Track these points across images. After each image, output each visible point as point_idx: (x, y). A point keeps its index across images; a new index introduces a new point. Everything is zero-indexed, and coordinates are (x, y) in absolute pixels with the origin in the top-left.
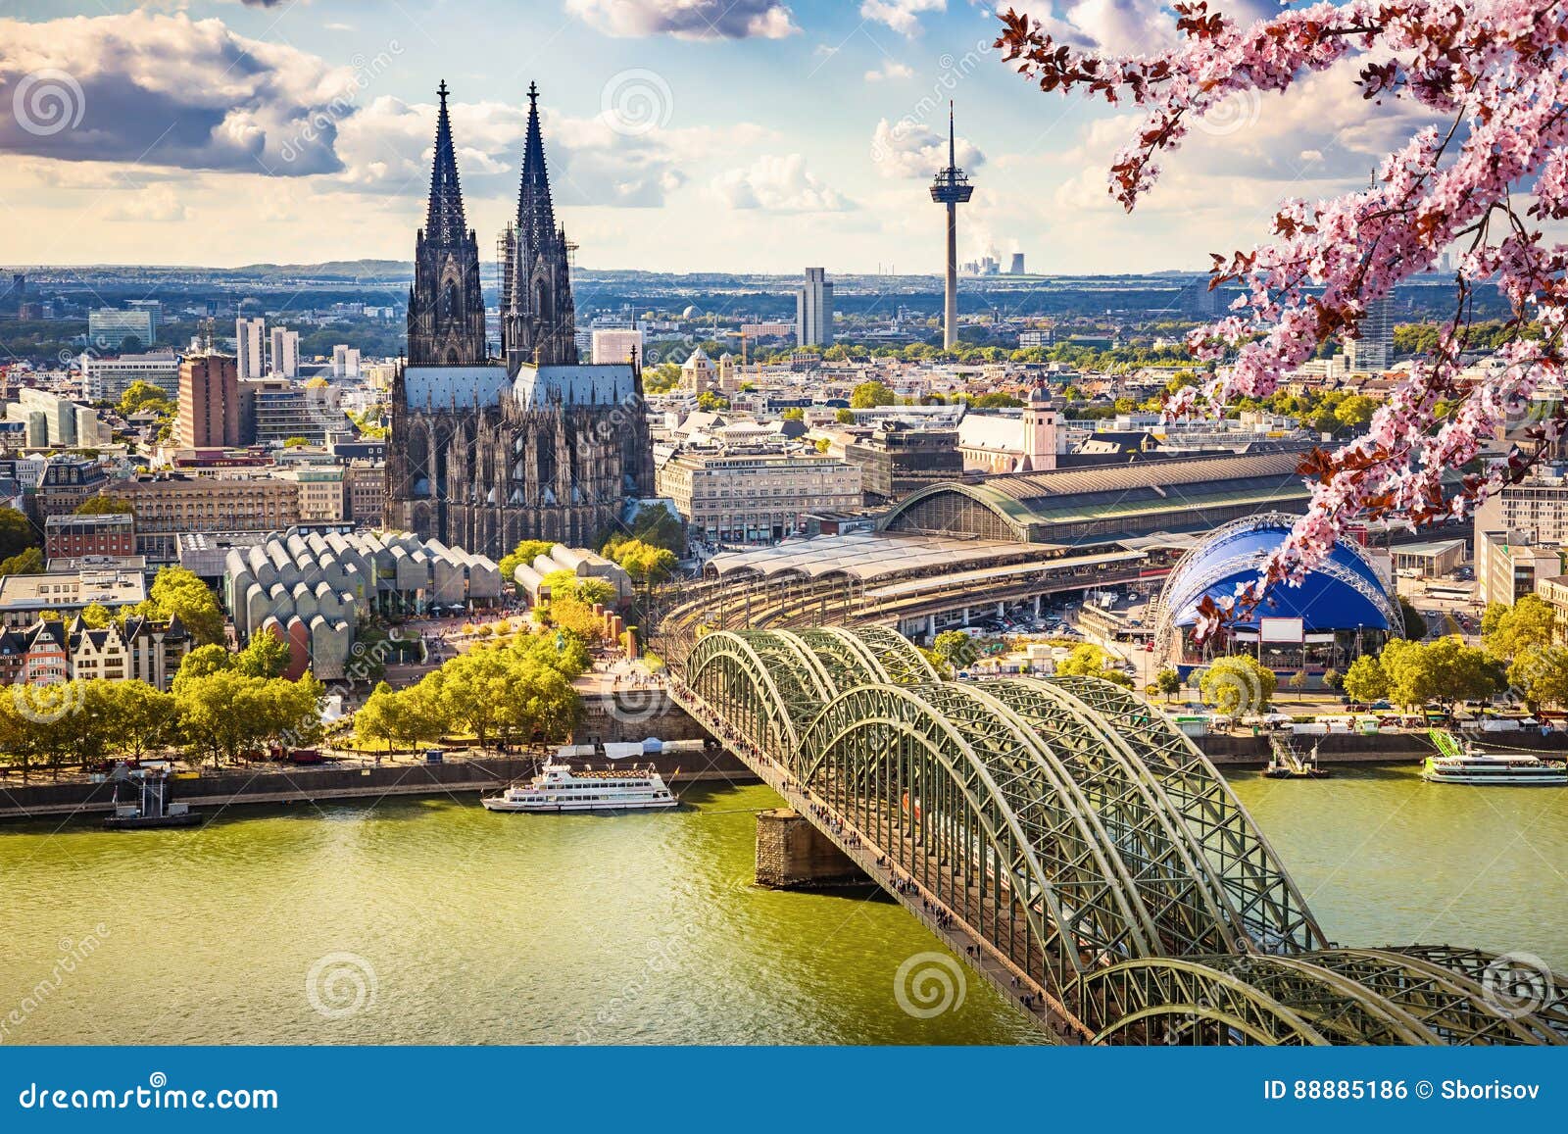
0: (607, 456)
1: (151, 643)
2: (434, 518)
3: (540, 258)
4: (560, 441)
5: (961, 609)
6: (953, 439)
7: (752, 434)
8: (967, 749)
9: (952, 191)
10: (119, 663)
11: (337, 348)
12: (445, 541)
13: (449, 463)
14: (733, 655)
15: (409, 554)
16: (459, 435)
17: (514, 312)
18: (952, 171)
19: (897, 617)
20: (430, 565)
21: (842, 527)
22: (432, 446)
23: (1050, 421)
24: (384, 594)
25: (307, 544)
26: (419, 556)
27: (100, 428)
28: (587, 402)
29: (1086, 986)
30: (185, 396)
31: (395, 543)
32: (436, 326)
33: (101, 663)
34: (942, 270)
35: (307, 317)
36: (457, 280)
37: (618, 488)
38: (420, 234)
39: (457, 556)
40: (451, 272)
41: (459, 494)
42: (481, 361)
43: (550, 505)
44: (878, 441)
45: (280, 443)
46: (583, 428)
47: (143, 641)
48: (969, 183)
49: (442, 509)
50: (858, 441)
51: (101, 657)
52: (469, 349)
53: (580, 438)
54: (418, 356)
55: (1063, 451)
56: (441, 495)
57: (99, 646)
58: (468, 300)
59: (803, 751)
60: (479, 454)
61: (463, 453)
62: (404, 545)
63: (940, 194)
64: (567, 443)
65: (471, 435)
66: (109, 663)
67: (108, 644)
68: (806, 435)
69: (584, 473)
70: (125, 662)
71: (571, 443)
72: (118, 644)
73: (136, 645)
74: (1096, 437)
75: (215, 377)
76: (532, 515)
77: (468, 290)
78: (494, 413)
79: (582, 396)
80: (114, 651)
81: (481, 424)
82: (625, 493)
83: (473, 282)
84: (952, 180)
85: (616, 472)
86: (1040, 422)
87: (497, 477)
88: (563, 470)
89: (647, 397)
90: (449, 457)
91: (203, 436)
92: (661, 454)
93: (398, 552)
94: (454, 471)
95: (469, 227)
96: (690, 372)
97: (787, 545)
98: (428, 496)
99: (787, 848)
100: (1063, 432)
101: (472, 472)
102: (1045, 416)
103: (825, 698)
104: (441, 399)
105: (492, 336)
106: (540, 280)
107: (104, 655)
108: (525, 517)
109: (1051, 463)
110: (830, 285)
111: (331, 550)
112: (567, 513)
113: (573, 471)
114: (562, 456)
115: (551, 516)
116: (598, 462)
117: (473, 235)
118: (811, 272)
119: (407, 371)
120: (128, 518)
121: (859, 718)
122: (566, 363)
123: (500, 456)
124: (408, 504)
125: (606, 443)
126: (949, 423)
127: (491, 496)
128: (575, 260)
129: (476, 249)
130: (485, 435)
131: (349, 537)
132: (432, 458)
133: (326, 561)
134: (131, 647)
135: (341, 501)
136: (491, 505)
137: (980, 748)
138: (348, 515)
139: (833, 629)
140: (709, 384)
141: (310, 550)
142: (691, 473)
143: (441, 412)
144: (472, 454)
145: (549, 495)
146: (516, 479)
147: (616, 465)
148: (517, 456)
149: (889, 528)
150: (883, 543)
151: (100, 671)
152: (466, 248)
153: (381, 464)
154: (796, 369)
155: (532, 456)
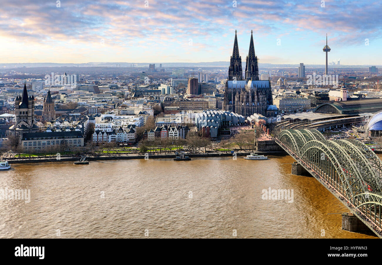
0: (264, 97)
1: (182, 130)
2: (232, 108)
3: (252, 61)
4: (255, 94)
5: (329, 126)
6: (328, 95)
7: (291, 93)
8: (331, 153)
9: (327, 50)
10: (177, 133)
12: (234, 112)
13: (235, 98)
14: (287, 134)
15: (228, 115)
16: (237, 93)
17: (248, 71)
18: (327, 46)
19: (318, 128)
20: (232, 116)
21: (307, 111)
22: (232, 95)
23: (345, 92)
24: (223, 122)
25: (210, 112)
26: (230, 115)
27: (174, 91)
28: (265, 87)
29: (354, 198)
30: (189, 85)
31: (225, 112)
32: (234, 73)
33: (174, 133)
34: (325, 64)
36: (238, 65)
37: (266, 103)
38: (231, 57)
39: (237, 115)
40: (236, 64)
41: (237, 103)
42: (241, 80)
43: (253, 106)
44: (314, 95)
45: (205, 94)
46: (260, 92)
47: (181, 129)
48: (330, 48)
49: (234, 106)
50: (310, 95)
51: (173, 132)
52: (239, 77)
53: (259, 93)
54: (230, 79)
55: (348, 97)
56: (234, 104)
57: (173, 130)
58: (239, 68)
59: (300, 152)
60: (241, 96)
61: (238, 96)
62: (227, 113)
63: (325, 50)
64: (257, 95)
65: (239, 93)
66: (175, 133)
67: (175, 130)
68: (300, 94)
69: (260, 100)
70: (178, 133)
72: (177, 130)
73: (180, 130)
74: (354, 95)
75: (194, 82)
76: (250, 108)
77: (239, 67)
78: (244, 89)
79: (260, 86)
80: (176, 131)
81: (242, 91)
82: (267, 104)
83: (240, 66)
84: (327, 48)
85: (266, 100)
86: (344, 92)
87: (244, 101)
88: (256, 100)
89: (272, 86)
90: (235, 97)
91: (192, 93)
92: (274, 97)
93: (226, 114)
94: (236, 99)
95: (240, 56)
96: (279, 82)
97: (297, 114)
98: (232, 104)
99: (297, 170)
100: (348, 94)
101: (240, 100)
102: (345, 91)
103: (304, 143)
104: (234, 86)
105: (244, 75)
106: (252, 65)
107: (174, 132)
108: (249, 108)
109: (346, 99)
110: (305, 66)
111: (214, 114)
112: (257, 107)
113: (258, 100)
114: (256, 97)
115: (254, 108)
116: (262, 98)
117: (241, 57)
118: (301, 64)
119: (228, 81)
120: (179, 107)
121: (311, 146)
122: (257, 80)
123: (245, 97)
124: (228, 106)
125: (264, 95)
126: (326, 91)
127: (243, 104)
128: (259, 62)
129: (241, 59)
130: (242, 93)
131: (217, 111)
132: (232, 97)
133: (213, 115)
134: (179, 130)
135: (216, 105)
136: (243, 106)
137: (334, 152)
138: (217, 107)
139: (306, 130)
140: (282, 84)
141: (210, 113)
142: (279, 100)
143: (234, 89)
144: (240, 96)
145: (253, 104)
146: (247, 101)
147: (266, 99)
148: (248, 97)
149: (316, 112)
150: (315, 114)
151: (173, 135)
152: (239, 59)
153: (223, 98)
154: (298, 81)
155: (250, 97)
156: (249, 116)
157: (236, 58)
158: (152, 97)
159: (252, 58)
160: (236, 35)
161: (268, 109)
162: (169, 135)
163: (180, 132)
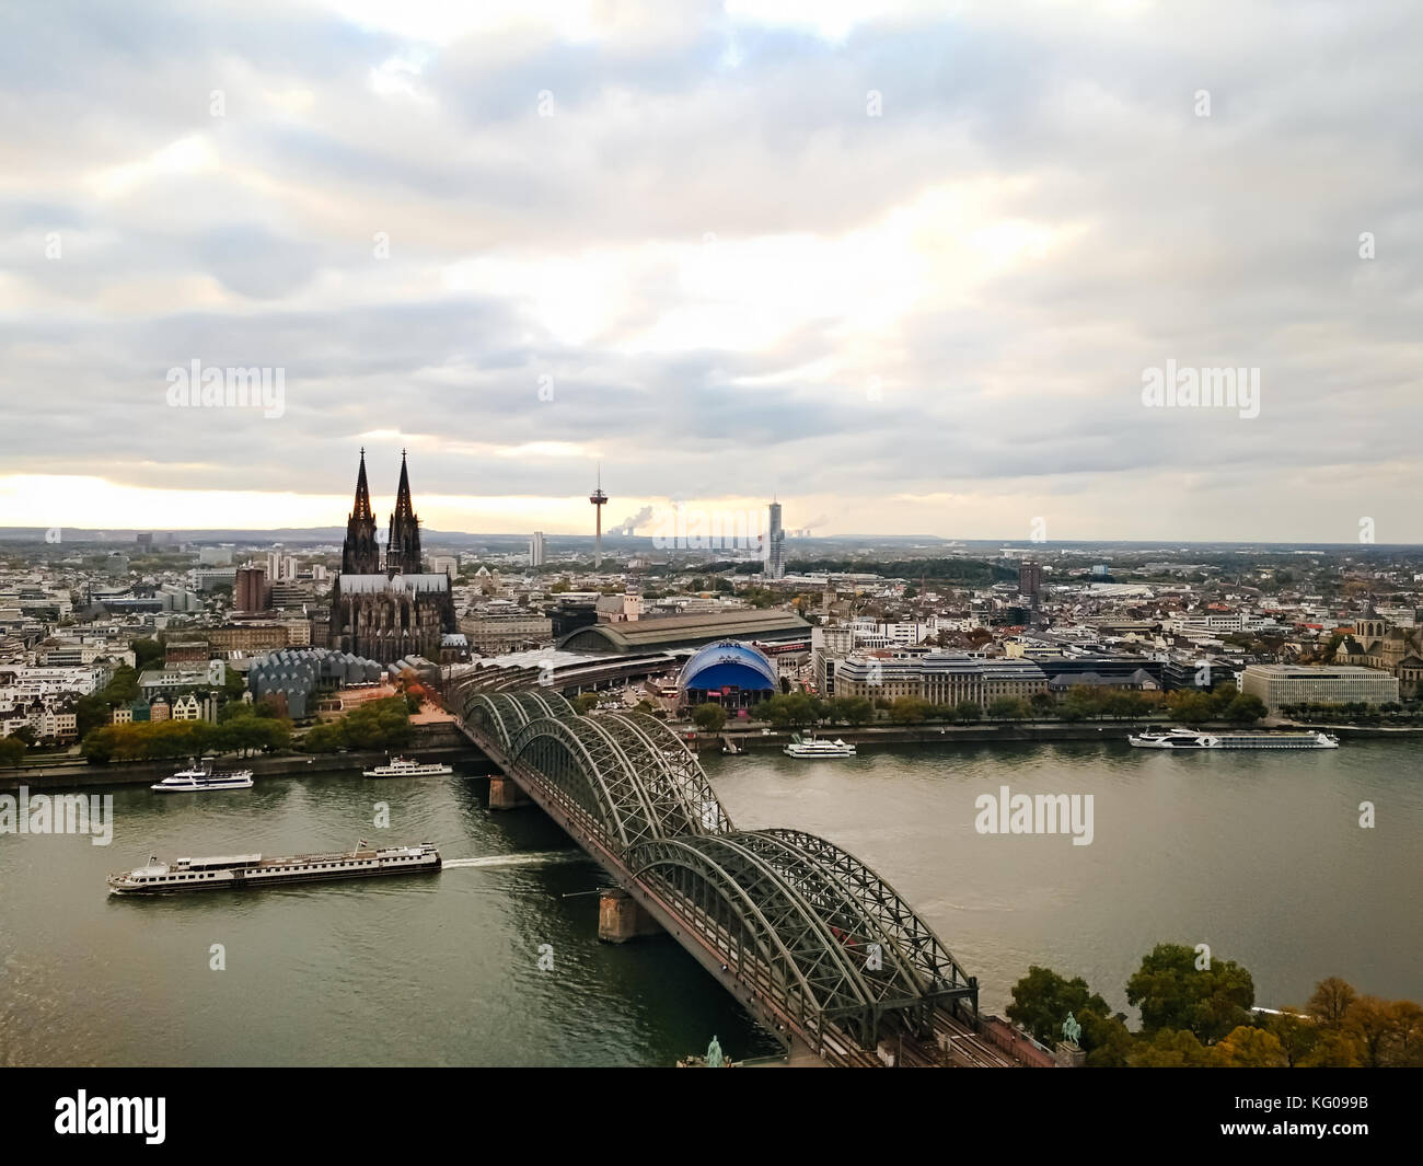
0: (434, 615)
1: (211, 702)
2: (352, 644)
3: (405, 527)
4: (411, 609)
5: (593, 683)
6: (594, 608)
9: (599, 500)
10: (195, 711)
11: (315, 566)
12: (356, 655)
13: (359, 618)
15: (337, 660)
16: (364, 608)
17: (392, 550)
18: (599, 491)
20: (348, 665)
21: (541, 647)
22: (352, 611)
23: (640, 600)
24: (323, 678)
25: (289, 655)
26: (341, 660)
28: (426, 590)
30: (239, 587)
31: (331, 655)
32: (356, 556)
33: (186, 712)
34: (595, 533)
35: (304, 552)
36: (366, 536)
37: (438, 629)
38: (350, 515)
39: (361, 661)
40: (363, 531)
41: (363, 632)
42: (377, 572)
43: (406, 637)
45: (282, 609)
46: (422, 602)
47: (207, 701)
48: (607, 496)
49: (355, 640)
50: (551, 608)
51: (186, 709)
52: (371, 567)
53: (421, 607)
54: (347, 570)
55: (642, 613)
56: (355, 632)
57: (185, 704)
58: (371, 544)
59: (512, 748)
60: (373, 614)
61: (366, 613)
62: (335, 656)
63: (593, 501)
64: (415, 609)
65: (370, 607)
66: (190, 711)
67: (190, 703)
69: (423, 623)
70: (198, 711)
71: (417, 611)
72: (195, 703)
73: (203, 704)
74: (657, 606)
75: (253, 579)
76: (397, 642)
77: (371, 541)
78: (382, 597)
79: (423, 588)
80: (193, 706)
81: (376, 601)
82: (442, 632)
83: (373, 537)
84: (599, 494)
85: (438, 622)
86: (631, 600)
87: (381, 625)
88: (413, 622)
90: (359, 616)
91: (246, 606)
92: (460, 614)
93: (332, 659)
94: (361, 621)
95: (372, 513)
96: (479, 577)
97: (516, 655)
98: (349, 634)
99: (504, 793)
100: (643, 605)
101: (370, 622)
102: (634, 597)
104: (357, 589)
105: (382, 560)
106: (405, 536)
107: (188, 707)
108: (394, 643)
111: (300, 657)
112: (414, 641)
113: (417, 623)
114: (413, 615)
115: (406, 643)
116: (429, 618)
117: (374, 516)
118: (536, 533)
119: (341, 577)
120: (206, 644)
122: (416, 572)
123: (383, 615)
124: (339, 638)
125: (434, 609)
126: (593, 600)
127: (379, 633)
128: (421, 526)
130: (377, 607)
131: (309, 652)
132: (352, 617)
133: (297, 663)
134: (201, 704)
135: (309, 636)
136: (378, 637)
138: (312, 642)
139: (530, 693)
140: (487, 583)
141: (290, 657)
143: (356, 596)
144: (370, 613)
145: (405, 633)
146: (390, 625)
147: (437, 620)
148: (391, 616)
149: (563, 648)
150: (559, 653)
151: (186, 715)
152: (370, 521)
153: (328, 619)
154: (529, 576)
155: (398, 615)
156: (394, 661)
157: (362, 520)
158: (135, 618)
159: (405, 520)
160: (363, 461)
161: (443, 645)
162: (174, 715)
163: (203, 707)
